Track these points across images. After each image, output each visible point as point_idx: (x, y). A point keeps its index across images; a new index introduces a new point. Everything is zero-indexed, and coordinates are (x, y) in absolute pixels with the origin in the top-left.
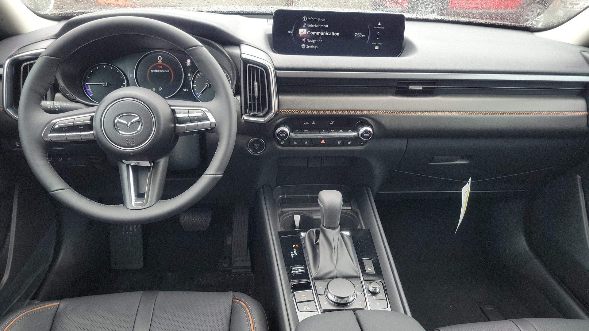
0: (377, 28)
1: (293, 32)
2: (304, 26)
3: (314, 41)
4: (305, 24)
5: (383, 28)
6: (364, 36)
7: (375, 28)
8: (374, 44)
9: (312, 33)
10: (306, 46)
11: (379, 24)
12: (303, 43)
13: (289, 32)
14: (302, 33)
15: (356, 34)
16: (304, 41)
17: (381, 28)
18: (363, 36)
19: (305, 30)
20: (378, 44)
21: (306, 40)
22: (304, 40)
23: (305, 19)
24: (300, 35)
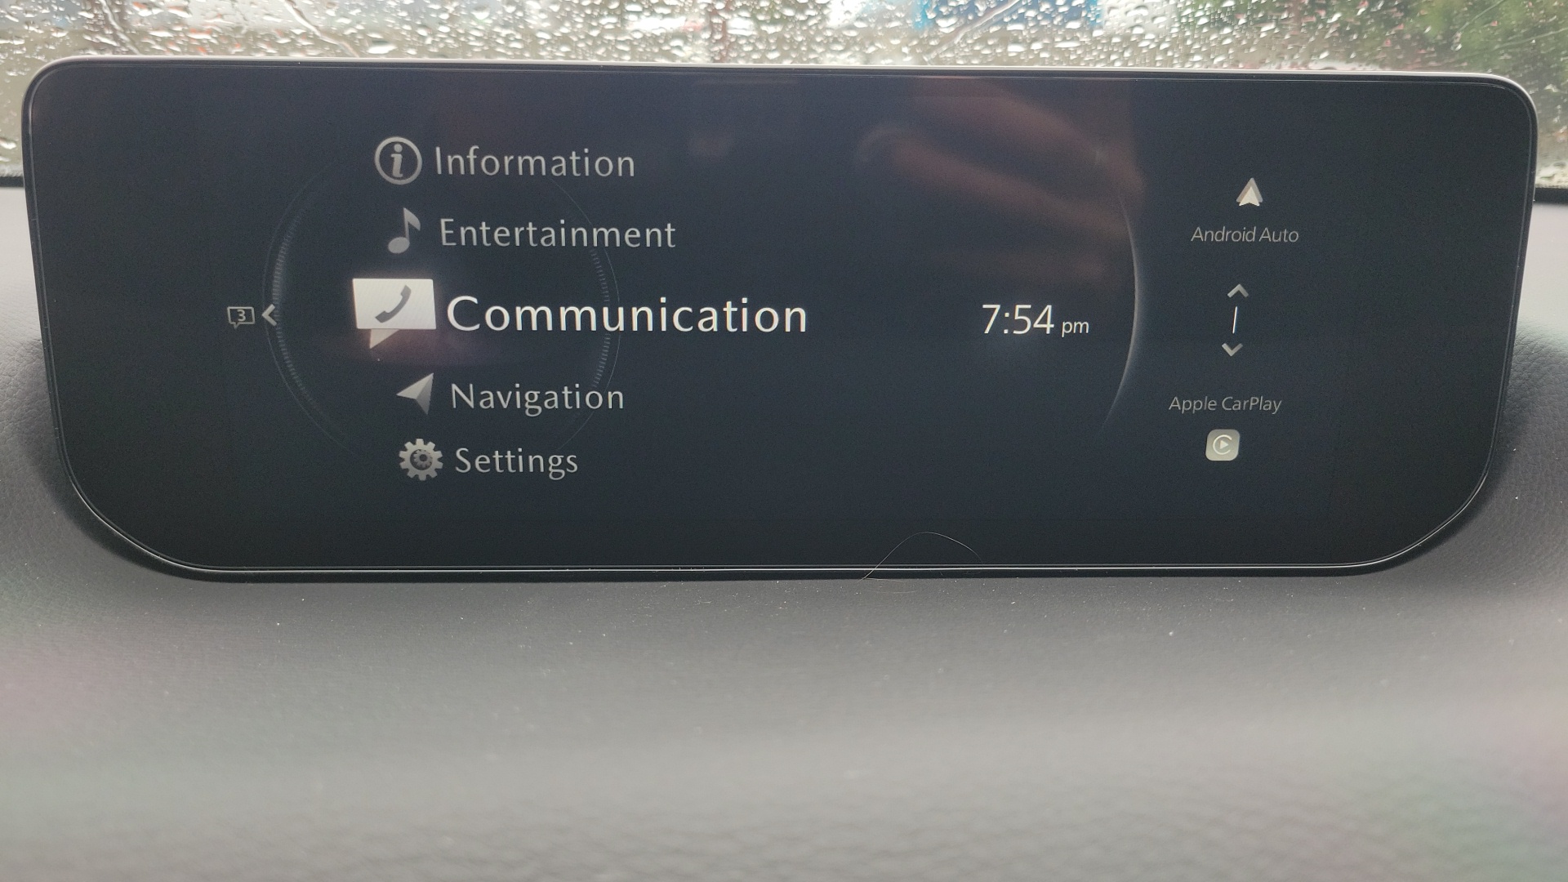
0: (1223, 235)
1: (283, 314)
2: (399, 245)
3: (530, 401)
4: (410, 218)
5: (1290, 236)
6: (1083, 326)
7: (1198, 235)
8: (1194, 406)
9: (501, 317)
10: (448, 459)
11: (1250, 196)
12: (413, 422)
13: (240, 314)
14: (383, 317)
15: (998, 307)
16: (426, 408)
17: (1267, 235)
18: (1070, 327)
19: (423, 289)
20: (1238, 406)
21: (440, 391)
22: (418, 390)
23: (398, 159)
24: (375, 341)
